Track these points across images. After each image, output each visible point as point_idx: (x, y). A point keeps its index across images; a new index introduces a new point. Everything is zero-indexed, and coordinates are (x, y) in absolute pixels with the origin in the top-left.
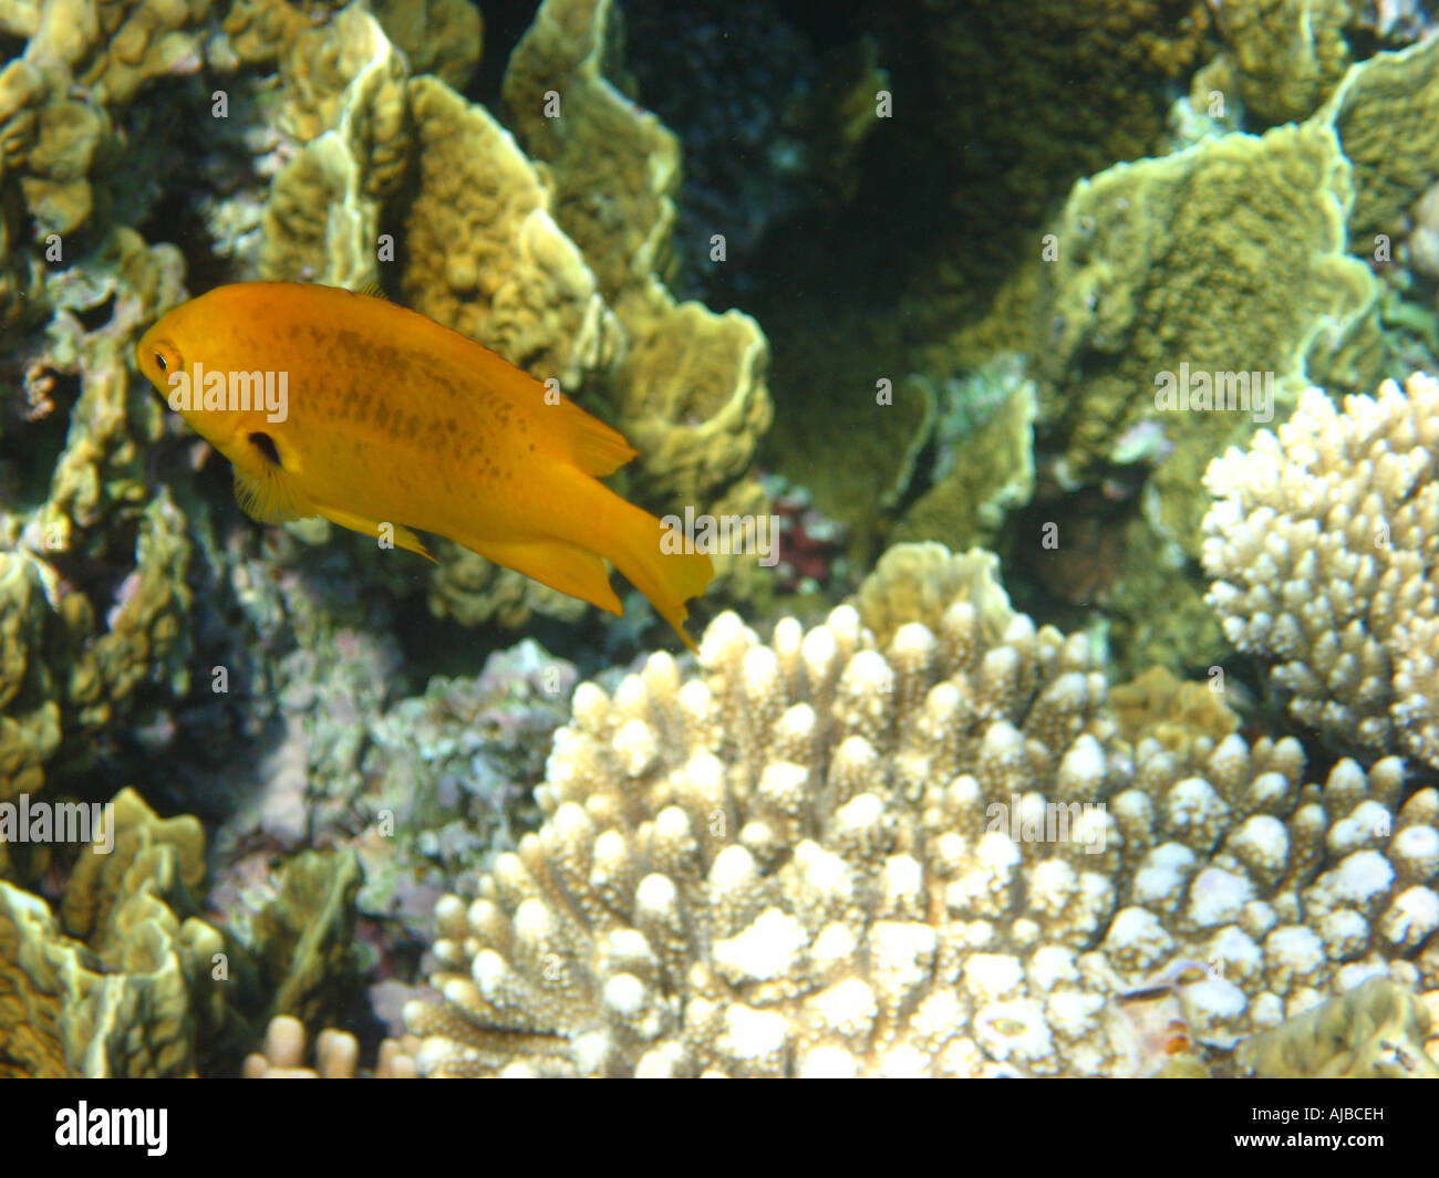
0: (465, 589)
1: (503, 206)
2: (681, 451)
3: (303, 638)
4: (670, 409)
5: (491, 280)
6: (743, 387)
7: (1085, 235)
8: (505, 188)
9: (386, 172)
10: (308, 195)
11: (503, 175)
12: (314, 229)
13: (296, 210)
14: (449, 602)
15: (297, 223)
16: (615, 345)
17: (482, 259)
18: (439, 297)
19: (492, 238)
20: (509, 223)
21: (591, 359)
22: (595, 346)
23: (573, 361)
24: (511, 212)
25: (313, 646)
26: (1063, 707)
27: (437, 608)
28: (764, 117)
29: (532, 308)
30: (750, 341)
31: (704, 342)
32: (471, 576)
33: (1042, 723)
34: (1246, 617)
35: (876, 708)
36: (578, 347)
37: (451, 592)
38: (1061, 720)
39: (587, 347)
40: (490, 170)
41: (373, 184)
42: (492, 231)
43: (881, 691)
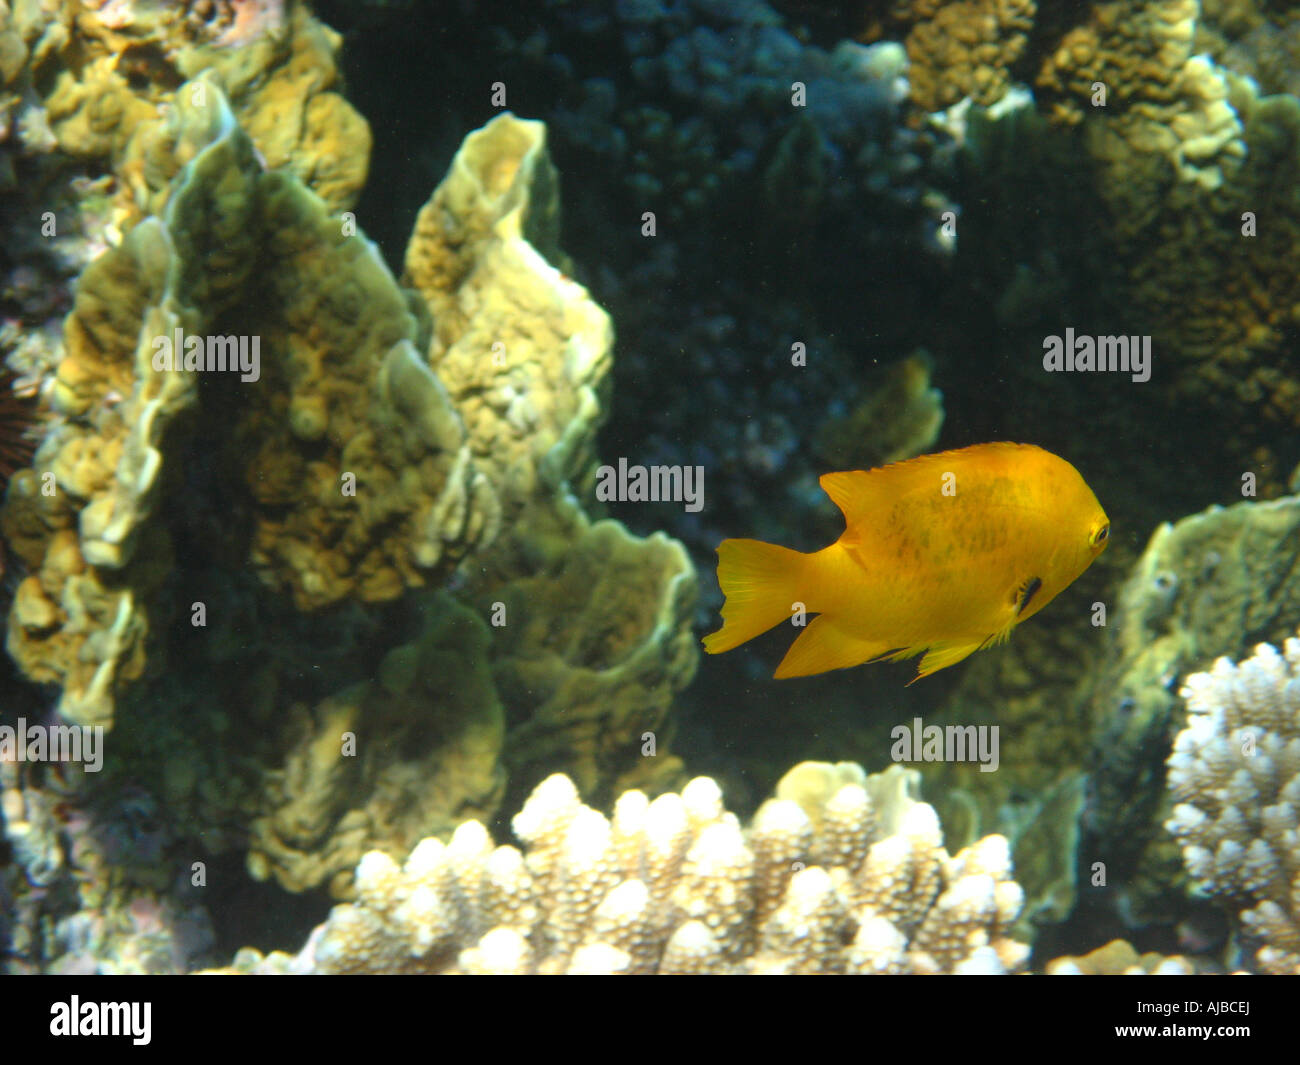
0: (292, 844)
1: (364, 334)
2: (581, 699)
3: (89, 897)
4: (573, 648)
5: (343, 427)
6: (664, 624)
7: (1164, 593)
8: (366, 311)
9: (223, 282)
10: (120, 295)
11: (365, 294)
12: (125, 341)
13: (105, 316)
14: (272, 860)
15: (104, 332)
16: (487, 517)
17: (333, 404)
18: (277, 450)
19: (348, 377)
20: (368, 354)
21: (454, 527)
22: (460, 511)
23: (432, 530)
24: (372, 343)
25: (101, 909)
26: (963, 917)
27: (258, 868)
28: (788, 443)
29: (387, 464)
30: (678, 570)
31: (624, 568)
32: (301, 825)
33: (935, 936)
34: (1212, 846)
35: (728, 895)
36: (439, 512)
37: (275, 847)
38: (960, 932)
39: (450, 513)
40: (351, 288)
41: (202, 288)
42: (347, 368)
43: (735, 875)
